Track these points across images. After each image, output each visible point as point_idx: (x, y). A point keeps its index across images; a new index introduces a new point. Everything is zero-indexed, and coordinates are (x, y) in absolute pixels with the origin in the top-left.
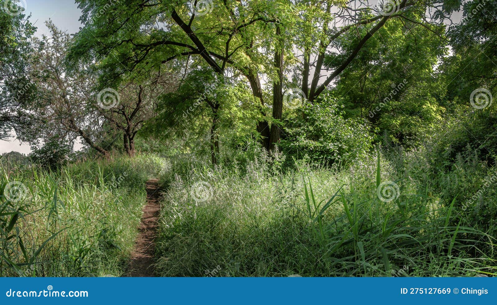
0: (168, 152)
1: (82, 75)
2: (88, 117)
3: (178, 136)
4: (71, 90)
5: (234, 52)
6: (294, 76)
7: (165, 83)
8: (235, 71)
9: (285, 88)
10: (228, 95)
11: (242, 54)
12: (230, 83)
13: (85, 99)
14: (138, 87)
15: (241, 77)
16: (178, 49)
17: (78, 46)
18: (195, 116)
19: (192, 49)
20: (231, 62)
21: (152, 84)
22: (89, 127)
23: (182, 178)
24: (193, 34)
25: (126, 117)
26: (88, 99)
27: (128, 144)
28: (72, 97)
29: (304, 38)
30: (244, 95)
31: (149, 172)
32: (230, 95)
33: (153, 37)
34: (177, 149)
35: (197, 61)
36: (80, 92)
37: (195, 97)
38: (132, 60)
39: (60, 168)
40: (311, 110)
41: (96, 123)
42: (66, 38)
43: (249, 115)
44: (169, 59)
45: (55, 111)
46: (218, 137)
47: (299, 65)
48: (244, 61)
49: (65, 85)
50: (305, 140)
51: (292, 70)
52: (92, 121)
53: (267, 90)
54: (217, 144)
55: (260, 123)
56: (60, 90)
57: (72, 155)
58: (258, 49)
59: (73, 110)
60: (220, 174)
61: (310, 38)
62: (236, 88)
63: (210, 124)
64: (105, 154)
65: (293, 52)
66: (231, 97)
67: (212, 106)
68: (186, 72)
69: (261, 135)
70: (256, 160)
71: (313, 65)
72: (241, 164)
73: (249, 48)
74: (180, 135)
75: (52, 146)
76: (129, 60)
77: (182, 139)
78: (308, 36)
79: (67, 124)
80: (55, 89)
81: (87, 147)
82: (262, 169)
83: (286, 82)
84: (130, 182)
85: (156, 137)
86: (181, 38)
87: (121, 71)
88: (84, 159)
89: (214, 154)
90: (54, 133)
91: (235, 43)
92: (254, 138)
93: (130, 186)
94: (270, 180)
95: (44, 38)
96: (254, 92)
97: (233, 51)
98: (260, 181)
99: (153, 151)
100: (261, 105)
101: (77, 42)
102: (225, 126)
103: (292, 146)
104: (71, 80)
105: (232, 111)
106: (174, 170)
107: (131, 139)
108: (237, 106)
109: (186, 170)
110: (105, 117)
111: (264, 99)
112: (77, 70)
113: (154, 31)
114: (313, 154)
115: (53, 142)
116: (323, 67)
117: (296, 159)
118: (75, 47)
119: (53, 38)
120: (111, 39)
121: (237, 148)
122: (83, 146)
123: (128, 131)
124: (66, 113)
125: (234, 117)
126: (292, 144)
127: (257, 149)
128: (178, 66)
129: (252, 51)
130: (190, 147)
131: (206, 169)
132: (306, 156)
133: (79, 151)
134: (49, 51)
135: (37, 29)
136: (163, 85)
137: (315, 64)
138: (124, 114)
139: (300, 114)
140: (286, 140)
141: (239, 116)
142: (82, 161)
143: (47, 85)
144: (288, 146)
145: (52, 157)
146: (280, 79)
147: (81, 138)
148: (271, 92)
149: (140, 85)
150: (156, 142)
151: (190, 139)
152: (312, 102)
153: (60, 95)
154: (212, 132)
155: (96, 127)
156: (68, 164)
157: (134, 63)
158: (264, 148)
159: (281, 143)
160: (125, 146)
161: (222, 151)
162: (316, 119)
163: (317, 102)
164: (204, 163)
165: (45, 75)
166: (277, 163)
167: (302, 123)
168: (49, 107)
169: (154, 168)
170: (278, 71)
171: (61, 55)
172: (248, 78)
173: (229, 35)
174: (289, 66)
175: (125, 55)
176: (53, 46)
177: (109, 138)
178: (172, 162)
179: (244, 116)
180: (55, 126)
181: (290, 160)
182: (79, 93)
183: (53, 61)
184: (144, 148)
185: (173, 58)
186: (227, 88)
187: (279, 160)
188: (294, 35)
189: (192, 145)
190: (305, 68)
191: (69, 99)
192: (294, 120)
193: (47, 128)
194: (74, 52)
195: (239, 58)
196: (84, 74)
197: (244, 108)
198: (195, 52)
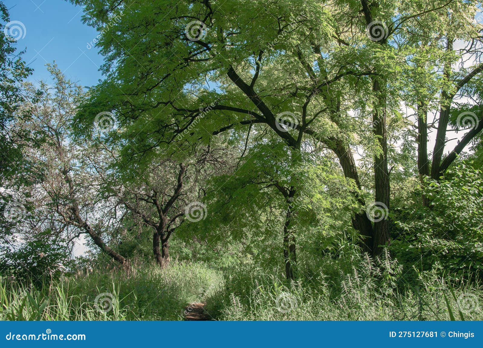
0: (220, 261)
1: (96, 144)
2: (100, 205)
3: (235, 238)
4: (78, 163)
5: (314, 118)
6: (404, 145)
7: (217, 161)
8: (316, 145)
9: (392, 162)
10: (308, 177)
11: (326, 120)
12: (309, 161)
13: (97, 178)
14: (178, 166)
15: (325, 152)
16: (236, 116)
17: (94, 104)
18: (260, 208)
19: (255, 117)
20: (311, 132)
21: (198, 162)
22: (101, 221)
23: (242, 301)
24: (257, 97)
25: (158, 207)
26: (103, 178)
27: (160, 247)
28: (77, 174)
29: (416, 90)
30: (331, 176)
31: (189, 292)
32: (310, 177)
33: (201, 100)
34: (233, 257)
35: (262, 132)
36: (91, 168)
37: (260, 181)
38: (171, 129)
39: (48, 284)
40: (437, 192)
41: (113, 215)
42: (76, 90)
43: (339, 205)
44: (223, 130)
45: (49, 193)
46: (294, 238)
47: (411, 128)
48: (329, 129)
49: (68, 156)
50: (432, 239)
51: (400, 136)
52: (106, 212)
53: (364, 168)
54: (293, 248)
55: (357, 216)
56: (59, 162)
57: (69, 263)
58: (348, 112)
59: (78, 194)
60: (300, 295)
61: (425, 89)
62: (318, 167)
63: (281, 220)
64: (122, 263)
65: (401, 112)
66: (312, 180)
67: (285, 194)
68: (246, 146)
69: (360, 233)
70: (356, 273)
71: (432, 126)
72: (331, 278)
73: (335, 112)
74: (238, 236)
75: (37, 247)
76: (167, 129)
77: (241, 242)
78: (422, 86)
79: (67, 213)
80: (52, 160)
81: (95, 251)
82: (365, 287)
83: (392, 154)
84: (161, 308)
85: (202, 239)
86: (241, 102)
87: (155, 143)
88: (90, 271)
89: (289, 263)
90: (43, 226)
91: (315, 107)
92: (349, 239)
93: (160, 314)
94: (380, 304)
95: (43, 85)
96: (345, 172)
97: (312, 118)
98: (363, 306)
99: (196, 258)
100: (357, 189)
101: (93, 98)
102: (304, 222)
103: (411, 249)
104: (78, 150)
105: (314, 200)
106: (228, 289)
107: (164, 241)
108: (321, 193)
109: (248, 288)
110: (127, 207)
111: (360, 180)
112: (90, 136)
113: (203, 92)
114: (448, 262)
115: (39, 241)
116: (449, 127)
117: (420, 270)
118: (90, 105)
119: (57, 88)
120: (142, 99)
121: (323, 255)
122: (88, 249)
123: (160, 228)
124: (66, 197)
125: (318, 209)
126: (411, 246)
127: (355, 255)
128: (236, 139)
129: (340, 116)
130: (252, 253)
131: (278, 286)
132: (437, 265)
133: (81, 258)
134: (47, 105)
135: (33, 72)
136: (214, 164)
137: (437, 125)
138: (155, 203)
139: (418, 199)
140: (400, 240)
141: (325, 207)
142: (86, 273)
143: (39, 153)
144: (405, 249)
145: (35, 264)
146: (383, 150)
147: (86, 237)
148: (371, 171)
149: (181, 164)
150: (202, 245)
151: (252, 242)
152: (438, 179)
153: (60, 170)
154: (286, 232)
155: (111, 221)
156: (62, 278)
157: (174, 132)
158: (366, 253)
159: (393, 245)
160: (155, 252)
161: (301, 259)
162: (447, 205)
163: (446, 179)
164: (275, 278)
165: (38, 138)
166: (389, 276)
167: (424, 212)
168: (39, 185)
169: (198, 285)
170: (379, 139)
171: (66, 112)
172: (336, 153)
173: (306, 96)
174: (396, 131)
175: (162, 121)
176: (56, 99)
177: (131, 238)
178: (226, 277)
179: (332, 207)
180: (47, 216)
181: (409, 273)
182: (89, 170)
183: (53, 120)
184: (184, 254)
185: (229, 128)
186: (306, 168)
187: (392, 272)
188: (401, 89)
189: (255, 251)
190: (420, 132)
191: (72, 176)
192: (411, 209)
193: (33, 218)
194: (88, 111)
195: (322, 126)
196: (100, 143)
197: (332, 196)
198: (259, 120)
